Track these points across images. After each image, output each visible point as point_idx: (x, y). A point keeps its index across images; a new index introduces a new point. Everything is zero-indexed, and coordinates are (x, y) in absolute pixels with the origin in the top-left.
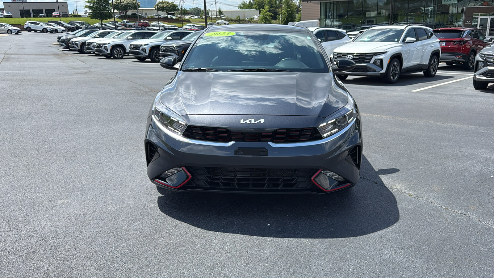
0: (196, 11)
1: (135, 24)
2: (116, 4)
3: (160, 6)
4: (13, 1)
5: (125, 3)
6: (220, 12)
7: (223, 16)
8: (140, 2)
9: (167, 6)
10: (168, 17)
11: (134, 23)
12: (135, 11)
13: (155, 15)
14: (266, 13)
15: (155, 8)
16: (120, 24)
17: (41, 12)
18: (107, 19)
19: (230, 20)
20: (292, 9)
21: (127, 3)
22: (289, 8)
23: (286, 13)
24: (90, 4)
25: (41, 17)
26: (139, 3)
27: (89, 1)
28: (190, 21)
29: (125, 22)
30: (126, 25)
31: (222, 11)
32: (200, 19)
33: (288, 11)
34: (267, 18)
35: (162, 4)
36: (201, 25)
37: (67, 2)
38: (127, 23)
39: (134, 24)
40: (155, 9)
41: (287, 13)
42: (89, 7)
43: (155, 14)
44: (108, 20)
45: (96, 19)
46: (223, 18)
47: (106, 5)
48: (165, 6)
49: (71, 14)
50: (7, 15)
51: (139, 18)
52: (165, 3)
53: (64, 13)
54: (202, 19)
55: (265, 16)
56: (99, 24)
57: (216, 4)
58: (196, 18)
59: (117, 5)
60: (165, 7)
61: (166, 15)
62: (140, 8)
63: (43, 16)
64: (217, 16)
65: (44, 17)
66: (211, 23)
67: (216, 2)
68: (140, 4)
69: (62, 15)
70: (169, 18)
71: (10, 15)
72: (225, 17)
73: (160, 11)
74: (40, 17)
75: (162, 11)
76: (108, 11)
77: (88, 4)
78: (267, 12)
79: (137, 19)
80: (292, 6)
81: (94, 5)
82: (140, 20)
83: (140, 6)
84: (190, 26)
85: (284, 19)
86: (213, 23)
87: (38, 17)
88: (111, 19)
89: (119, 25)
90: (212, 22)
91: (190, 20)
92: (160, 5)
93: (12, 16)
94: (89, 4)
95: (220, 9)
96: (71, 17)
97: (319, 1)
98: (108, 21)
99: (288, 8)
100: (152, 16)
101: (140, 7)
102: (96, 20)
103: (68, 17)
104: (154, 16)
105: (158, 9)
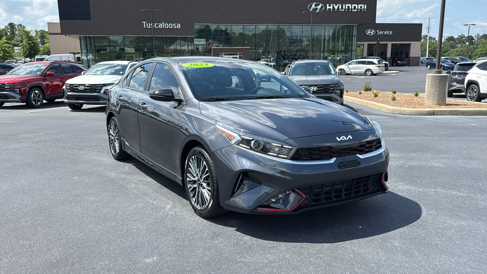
14: (4, 45)
20: (34, 41)
22: (31, 41)
23: (27, 46)
33: (29, 44)
34: (6, 50)
41: (29, 45)
55: (3, 47)
78: (4, 43)
80: (33, 38)
85: (26, 52)
97: (79, 36)
99: (29, 40)
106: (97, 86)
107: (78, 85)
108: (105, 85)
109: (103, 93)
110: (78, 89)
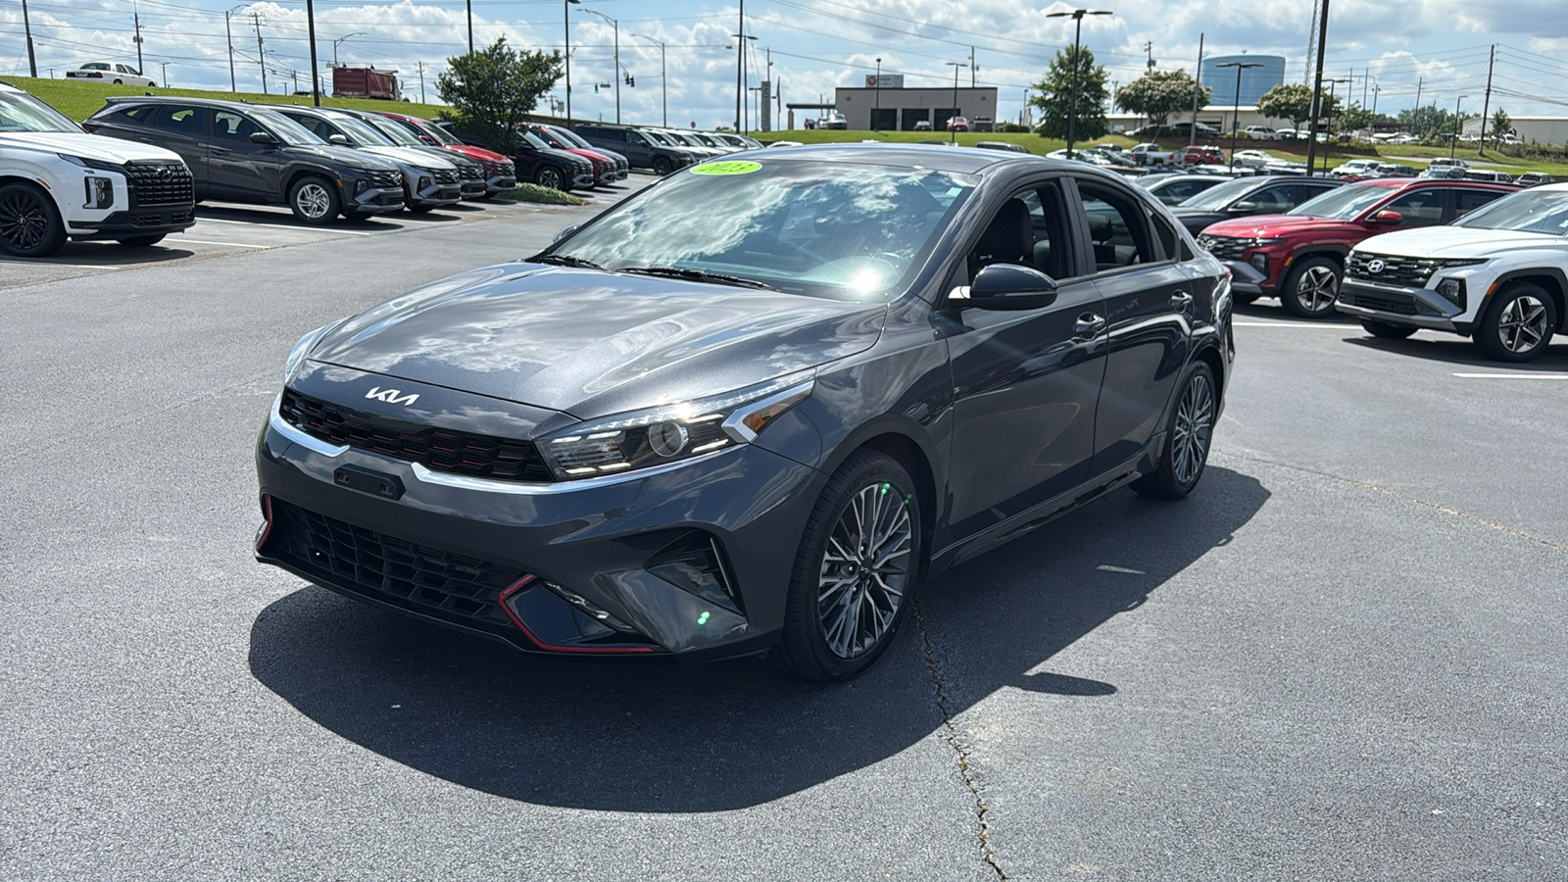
0: (1426, 117)
1: (1176, 156)
2: (1133, 92)
3: (1277, 100)
4: (869, 86)
5: (1163, 91)
6: (1501, 123)
7: (1509, 138)
8: (1211, 88)
9: (1301, 100)
10: (1299, 136)
11: (1171, 153)
12: (1186, 118)
13: (1256, 130)
15: (1258, 106)
16: (1127, 156)
17: (923, 114)
18: (1085, 139)
19: (1535, 152)
21: (1168, 90)
24: (1045, 94)
25: (920, 129)
26: (1208, 90)
27: (1044, 85)
28: (1375, 151)
29: (1145, 149)
30: (1146, 158)
31: (1508, 119)
32: (1418, 145)
35: (1285, 95)
36: (1400, 165)
37: (996, 89)
38: (1149, 153)
39: (1171, 157)
40: (1259, 112)
42: (1042, 103)
43: (1254, 127)
44: (1091, 141)
45: (1056, 137)
46: (1511, 142)
47: (1091, 95)
48: (1292, 102)
49: (1002, 121)
50: (835, 124)
51: (1197, 136)
52: (1296, 91)
53: (983, 119)
54: (1424, 145)
56: (1061, 154)
57: (1488, 95)
58: (1404, 143)
59: (1137, 97)
60: (1293, 105)
61: (1294, 131)
62: (1206, 108)
63: (926, 127)
64: (1483, 135)
65: (927, 129)
66: (1448, 159)
67: (1489, 90)
68: (1212, 97)
69: (977, 124)
70: (1301, 139)
71: (840, 124)
72: (1516, 142)
73: (1275, 115)
74: (918, 130)
75: (1282, 117)
76: (1095, 113)
77: (1039, 94)
79: (1189, 140)
81: (1055, 97)
82: (1196, 144)
83: (1209, 100)
84: (1362, 166)
86: (1456, 160)
87: (912, 130)
88: (1099, 140)
89: (1123, 157)
90: (1452, 157)
91: (1377, 148)
92: (1276, 97)
93: (846, 124)
94: (1042, 95)
95: (1502, 112)
96: (1001, 131)
98: (1090, 146)
100: (1246, 131)
101: (1207, 103)
102: (1056, 140)
103: (991, 131)
104: (1251, 132)
105: (1270, 112)
106: (1420, 262)
107: (1372, 257)
108: (1445, 263)
109: (1433, 288)
110: (1366, 267)
